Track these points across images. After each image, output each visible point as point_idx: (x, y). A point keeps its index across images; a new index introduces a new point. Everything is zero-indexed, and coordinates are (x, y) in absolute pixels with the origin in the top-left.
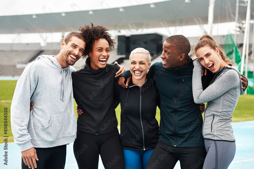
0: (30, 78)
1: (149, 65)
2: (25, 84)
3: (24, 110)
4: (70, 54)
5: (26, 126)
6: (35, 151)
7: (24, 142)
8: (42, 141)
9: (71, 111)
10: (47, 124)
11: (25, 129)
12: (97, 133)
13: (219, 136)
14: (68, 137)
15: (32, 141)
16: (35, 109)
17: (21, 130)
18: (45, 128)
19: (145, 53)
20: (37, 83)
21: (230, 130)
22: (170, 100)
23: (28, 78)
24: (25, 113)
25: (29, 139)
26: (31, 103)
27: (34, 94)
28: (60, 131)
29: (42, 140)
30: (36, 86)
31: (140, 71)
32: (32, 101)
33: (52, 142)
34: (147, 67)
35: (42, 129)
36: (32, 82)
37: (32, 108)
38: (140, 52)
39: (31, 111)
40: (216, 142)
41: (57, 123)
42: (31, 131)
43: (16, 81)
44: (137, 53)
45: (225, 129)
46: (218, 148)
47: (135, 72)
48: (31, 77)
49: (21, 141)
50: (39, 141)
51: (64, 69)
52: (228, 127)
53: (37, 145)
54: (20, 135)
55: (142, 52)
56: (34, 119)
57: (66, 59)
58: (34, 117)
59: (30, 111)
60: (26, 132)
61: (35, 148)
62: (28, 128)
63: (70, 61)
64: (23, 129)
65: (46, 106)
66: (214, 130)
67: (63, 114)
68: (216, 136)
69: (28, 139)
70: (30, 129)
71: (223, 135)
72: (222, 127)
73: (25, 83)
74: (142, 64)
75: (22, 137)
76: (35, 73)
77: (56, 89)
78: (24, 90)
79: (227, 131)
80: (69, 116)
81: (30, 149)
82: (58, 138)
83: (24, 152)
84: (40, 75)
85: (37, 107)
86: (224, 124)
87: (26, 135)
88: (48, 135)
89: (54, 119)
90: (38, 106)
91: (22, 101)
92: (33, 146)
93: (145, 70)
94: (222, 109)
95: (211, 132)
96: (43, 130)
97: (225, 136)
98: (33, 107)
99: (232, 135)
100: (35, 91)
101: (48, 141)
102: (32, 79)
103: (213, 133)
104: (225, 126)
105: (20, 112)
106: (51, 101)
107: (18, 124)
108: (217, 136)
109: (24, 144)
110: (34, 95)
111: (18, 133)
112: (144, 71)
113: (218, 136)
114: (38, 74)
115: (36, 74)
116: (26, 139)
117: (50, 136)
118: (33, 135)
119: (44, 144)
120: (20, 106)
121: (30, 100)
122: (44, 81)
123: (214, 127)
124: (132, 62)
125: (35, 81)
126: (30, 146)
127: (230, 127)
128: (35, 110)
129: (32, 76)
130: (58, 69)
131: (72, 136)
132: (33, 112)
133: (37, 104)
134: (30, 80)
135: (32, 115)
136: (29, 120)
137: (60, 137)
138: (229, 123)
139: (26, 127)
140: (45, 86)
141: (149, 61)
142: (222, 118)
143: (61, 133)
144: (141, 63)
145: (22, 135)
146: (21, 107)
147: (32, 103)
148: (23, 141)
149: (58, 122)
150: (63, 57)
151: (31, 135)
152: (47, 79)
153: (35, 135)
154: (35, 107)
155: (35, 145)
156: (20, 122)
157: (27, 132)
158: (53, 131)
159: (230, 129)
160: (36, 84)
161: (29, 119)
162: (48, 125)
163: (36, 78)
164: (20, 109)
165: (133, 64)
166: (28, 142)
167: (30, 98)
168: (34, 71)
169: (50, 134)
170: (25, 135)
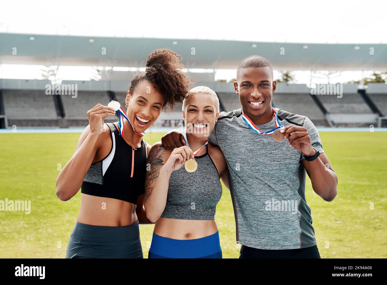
124: (192, 107)
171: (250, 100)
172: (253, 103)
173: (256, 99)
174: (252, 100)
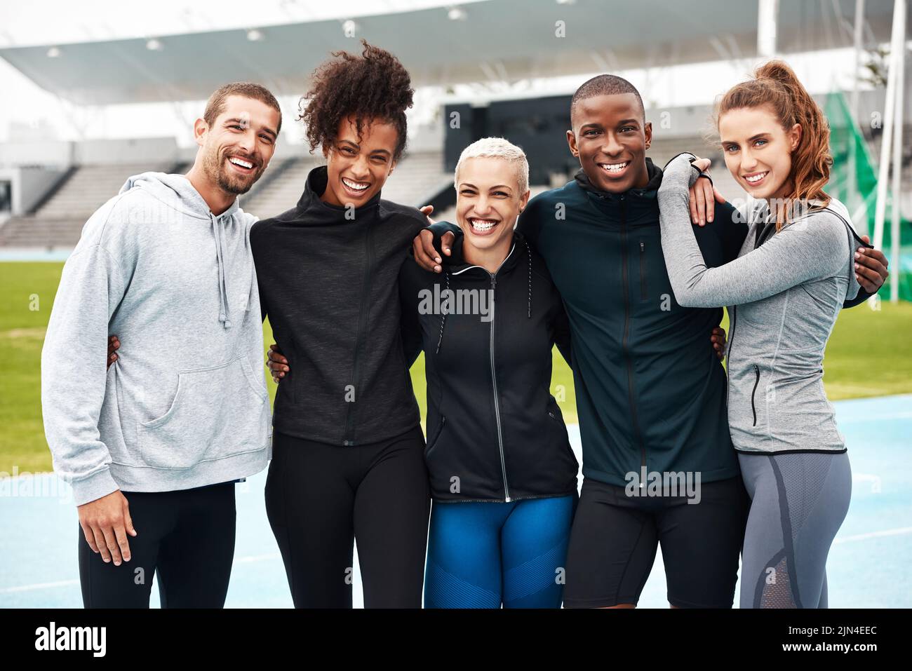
0: (107, 255)
1: (522, 198)
2: (91, 274)
3: (88, 364)
4: (229, 157)
5: (94, 418)
6: (123, 502)
7: (87, 472)
8: (150, 470)
9: (253, 362)
10: (165, 409)
11: (90, 429)
12: (347, 437)
13: (783, 438)
14: (245, 456)
15: (116, 468)
16: (124, 361)
17: (76, 433)
18: (158, 421)
19: (511, 158)
20: (130, 270)
21: (823, 411)
22: (598, 319)
23: (99, 255)
24: (90, 373)
25: (103, 463)
26: (113, 340)
27: (123, 308)
28: (212, 432)
29: (151, 465)
30: (128, 280)
31: (491, 221)
32: (114, 331)
33: (185, 472)
34: (516, 205)
35: (146, 427)
36: (114, 267)
37: (115, 356)
38: (492, 154)
39: (112, 367)
40: (776, 458)
41: (200, 406)
42: (111, 436)
43: (60, 266)
44: (483, 156)
45: (803, 410)
46: (786, 481)
47: (474, 223)
48: (112, 252)
49: (76, 470)
50: (139, 470)
51: (219, 217)
52: (810, 402)
53: (131, 484)
54: (73, 448)
55: (500, 154)
56: (119, 394)
57: (218, 177)
58: (121, 387)
59: (109, 365)
60: (93, 438)
61: (126, 494)
62: (100, 426)
63: (233, 178)
64: (85, 429)
65: (159, 346)
66: (764, 417)
67: (222, 375)
68: (773, 438)
69: (101, 461)
70: (107, 428)
71: (796, 434)
72: (790, 403)
73: (90, 272)
74: (499, 196)
75: (81, 456)
76: (123, 236)
77: (198, 286)
78: (87, 294)
79: (810, 417)
80: (247, 381)
81: (108, 498)
82: (206, 457)
83: (86, 507)
84: (142, 245)
85: (132, 352)
86: (795, 394)
87: (95, 448)
88: (167, 448)
89: (190, 391)
90: (136, 348)
91: (80, 334)
92: (117, 487)
93: (510, 217)
94: (784, 348)
95: (754, 425)
96: (150, 429)
97: (805, 435)
98: (117, 352)
99: (832, 431)
100: (126, 298)
101: (169, 469)
102: (115, 256)
103: (759, 429)
104: (800, 401)
105: (75, 371)
106: (177, 328)
107: (68, 412)
108: (776, 439)
109: (87, 479)
110: (122, 314)
111: (66, 442)
112: (505, 222)
113: (778, 437)
114: (136, 239)
115: (129, 241)
116: (93, 461)
117: (176, 451)
118: (118, 449)
119: (158, 480)
120: (72, 351)
121: (107, 328)
122: (153, 265)
123: (760, 408)
124: (466, 188)
125: (124, 265)
126: (108, 486)
127: (819, 401)
128: (125, 364)
129: (113, 247)
130: (200, 216)
131: (260, 452)
132: (118, 369)
133: (130, 343)
134: (108, 262)
135: (113, 379)
136: (106, 397)
137: (214, 452)
138: (812, 389)
139: (93, 423)
140: (159, 279)
141: (525, 185)
142: (787, 377)
143: (221, 438)
144: (495, 192)
145: (81, 450)
146: (78, 352)
147: (115, 341)
148: (83, 469)
149: (206, 402)
150: (207, 171)
151: (109, 449)
152: (164, 254)
153: (124, 449)
154: (123, 353)
155: (125, 483)
156: (71, 404)
157: (97, 440)
158: (186, 432)
159: (820, 408)
160: (129, 275)
161: (103, 395)
162: (168, 411)
163: (129, 253)
164: (72, 360)
165: (466, 194)
166: (101, 471)
167: (108, 322)
168: (120, 231)
169: (174, 443)
170: (89, 448)
171: (602, 161)
172: (609, 167)
173: (614, 157)
174: (604, 159)
